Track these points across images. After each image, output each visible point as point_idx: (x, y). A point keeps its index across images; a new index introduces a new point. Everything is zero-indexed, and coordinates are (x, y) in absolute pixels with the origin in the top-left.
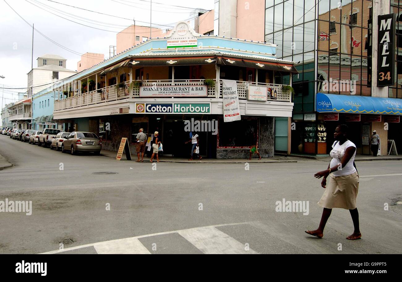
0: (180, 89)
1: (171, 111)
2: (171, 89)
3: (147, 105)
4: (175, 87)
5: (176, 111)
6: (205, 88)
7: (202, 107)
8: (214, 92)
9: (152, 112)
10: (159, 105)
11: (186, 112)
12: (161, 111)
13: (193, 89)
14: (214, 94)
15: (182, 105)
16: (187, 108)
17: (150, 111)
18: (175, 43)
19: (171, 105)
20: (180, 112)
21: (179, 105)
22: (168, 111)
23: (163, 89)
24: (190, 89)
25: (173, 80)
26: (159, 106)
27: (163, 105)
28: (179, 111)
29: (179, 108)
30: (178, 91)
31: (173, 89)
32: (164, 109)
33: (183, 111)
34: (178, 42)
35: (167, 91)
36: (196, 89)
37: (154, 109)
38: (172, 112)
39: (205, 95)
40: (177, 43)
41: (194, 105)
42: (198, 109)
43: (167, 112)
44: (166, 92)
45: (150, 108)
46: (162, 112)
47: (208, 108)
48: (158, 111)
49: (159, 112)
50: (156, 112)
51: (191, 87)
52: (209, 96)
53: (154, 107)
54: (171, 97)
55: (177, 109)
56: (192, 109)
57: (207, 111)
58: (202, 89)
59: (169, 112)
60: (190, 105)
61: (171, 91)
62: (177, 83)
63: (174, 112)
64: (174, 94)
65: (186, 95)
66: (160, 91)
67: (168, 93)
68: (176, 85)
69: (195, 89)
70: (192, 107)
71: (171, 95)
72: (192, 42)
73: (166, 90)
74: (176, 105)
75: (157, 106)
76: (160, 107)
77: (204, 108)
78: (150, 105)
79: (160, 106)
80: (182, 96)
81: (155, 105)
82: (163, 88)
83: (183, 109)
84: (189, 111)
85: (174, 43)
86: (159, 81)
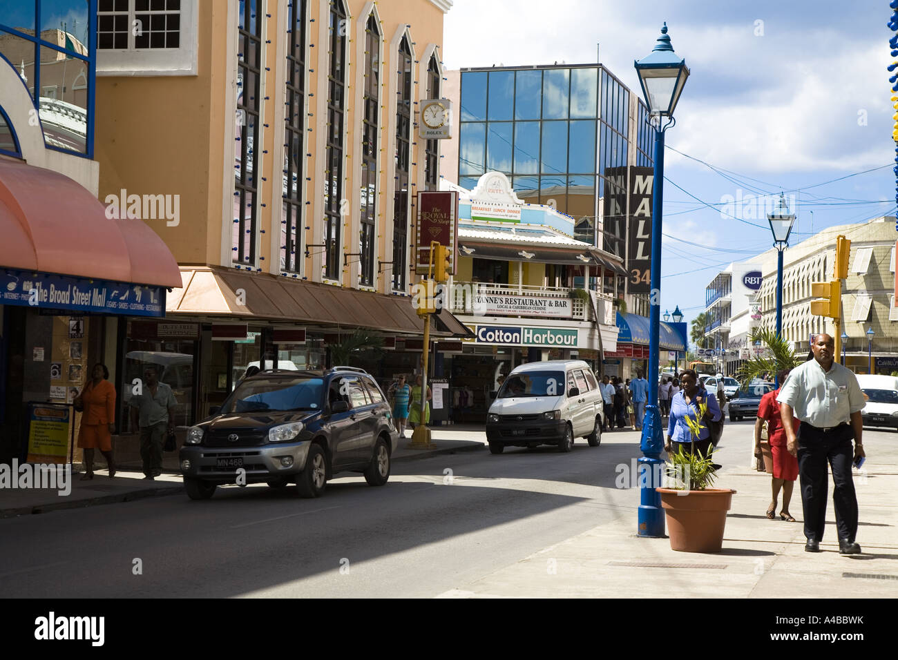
0: (531, 302)
1: (518, 341)
2: (518, 301)
3: (479, 328)
4: (524, 298)
5: (526, 341)
6: (569, 302)
7: (565, 336)
8: (581, 310)
9: (487, 341)
10: (499, 329)
11: (542, 343)
12: (502, 341)
13: (551, 305)
14: (581, 314)
15: (536, 331)
16: (544, 336)
17: (484, 340)
18: (484, 212)
19: (518, 331)
20: (534, 343)
21: (531, 331)
22: (514, 341)
23: (504, 300)
24: (547, 303)
25: (521, 285)
26: (499, 332)
27: (505, 330)
28: (531, 341)
29: (531, 336)
30: (529, 306)
31: (521, 302)
32: (508, 337)
33: (537, 342)
34: (489, 210)
35: (512, 305)
36: (556, 302)
37: (490, 337)
38: (520, 343)
39: (569, 314)
40: (487, 212)
41: (555, 332)
42: (559, 339)
43: (511, 342)
44: (509, 305)
45: (484, 335)
46: (504, 342)
47: (575, 337)
48: (497, 340)
49: (500, 342)
50: (494, 341)
51: (548, 300)
52: (575, 317)
53: (491, 333)
54: (516, 316)
55: (528, 338)
56: (551, 339)
57: (573, 343)
58: (565, 304)
59: (516, 342)
60: (549, 332)
61: (517, 305)
62: (526, 291)
63: (524, 343)
64: (522, 310)
65: (541, 314)
66: (499, 304)
67: (512, 309)
68: (524, 294)
69: (554, 304)
70: (552, 336)
71: (518, 312)
72: (511, 214)
73: (509, 301)
74: (526, 331)
75: (497, 331)
76: (501, 334)
77: (569, 337)
78: (485, 329)
79: (501, 331)
80: (534, 314)
81: (493, 329)
82: (504, 297)
83: (538, 338)
84: (547, 343)
85: (482, 212)
86: (497, 286)
